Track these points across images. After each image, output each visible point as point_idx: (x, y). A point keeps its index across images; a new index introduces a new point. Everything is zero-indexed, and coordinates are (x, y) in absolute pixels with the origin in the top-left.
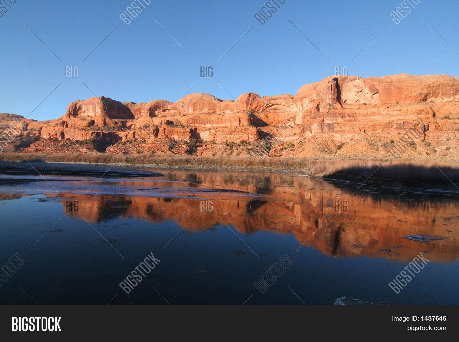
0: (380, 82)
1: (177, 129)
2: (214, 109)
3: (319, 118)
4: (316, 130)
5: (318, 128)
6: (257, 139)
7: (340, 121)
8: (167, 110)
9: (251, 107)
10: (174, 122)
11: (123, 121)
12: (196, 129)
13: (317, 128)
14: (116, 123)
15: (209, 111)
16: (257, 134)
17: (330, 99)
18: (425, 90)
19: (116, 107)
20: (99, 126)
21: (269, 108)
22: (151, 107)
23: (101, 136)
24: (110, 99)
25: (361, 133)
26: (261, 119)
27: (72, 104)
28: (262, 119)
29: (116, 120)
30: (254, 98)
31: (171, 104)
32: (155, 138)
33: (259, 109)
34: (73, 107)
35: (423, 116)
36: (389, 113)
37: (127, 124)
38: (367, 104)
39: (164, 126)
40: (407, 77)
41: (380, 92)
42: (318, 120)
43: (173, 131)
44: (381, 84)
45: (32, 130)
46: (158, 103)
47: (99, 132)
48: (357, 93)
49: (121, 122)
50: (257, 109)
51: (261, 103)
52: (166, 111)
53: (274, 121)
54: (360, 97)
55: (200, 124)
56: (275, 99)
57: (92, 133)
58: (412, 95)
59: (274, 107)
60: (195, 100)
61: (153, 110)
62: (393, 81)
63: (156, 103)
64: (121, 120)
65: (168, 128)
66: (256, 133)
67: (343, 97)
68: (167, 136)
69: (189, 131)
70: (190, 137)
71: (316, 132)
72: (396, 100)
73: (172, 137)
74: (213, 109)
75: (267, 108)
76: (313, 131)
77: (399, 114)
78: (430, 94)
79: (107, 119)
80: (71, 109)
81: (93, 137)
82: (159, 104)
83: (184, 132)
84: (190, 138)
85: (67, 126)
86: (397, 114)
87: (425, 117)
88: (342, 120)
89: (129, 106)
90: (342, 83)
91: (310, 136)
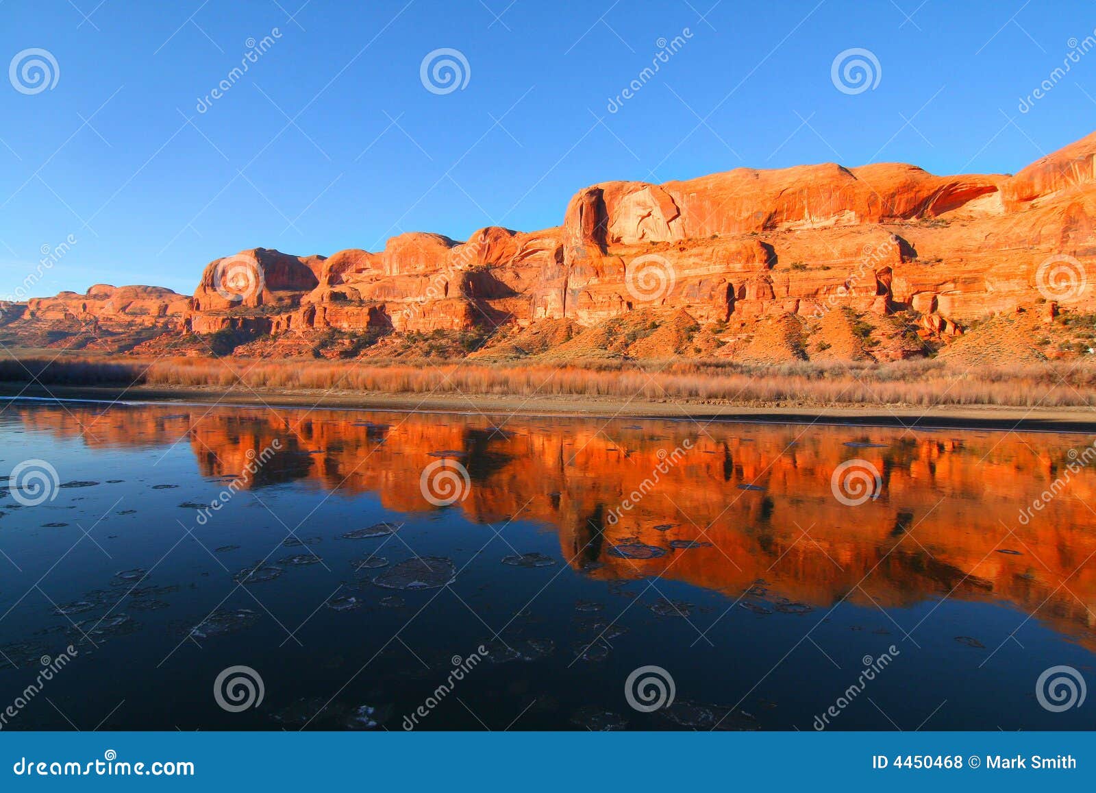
0: (685, 190)
1: (347, 308)
2: (435, 265)
3: (558, 277)
4: (553, 303)
5: (557, 299)
6: (467, 325)
7: (593, 283)
8: (365, 269)
9: (489, 257)
10: (347, 295)
11: (294, 295)
12: (383, 307)
13: (555, 300)
14: (281, 299)
15: (427, 270)
16: (466, 314)
17: (578, 235)
18: (768, 204)
19: (287, 268)
20: (249, 305)
21: (528, 258)
22: (332, 266)
23: (240, 324)
24: (275, 251)
25: (621, 308)
26: (502, 283)
27: (211, 265)
28: (506, 283)
29: (281, 293)
30: (496, 239)
31: (370, 257)
32: (307, 327)
33: (505, 261)
34: (211, 271)
35: (737, 266)
36: (680, 261)
37: (301, 300)
38: (658, 243)
39: (326, 303)
40: (738, 176)
41: (683, 214)
42: (559, 282)
43: (339, 313)
44: (685, 196)
45: (173, 316)
46: (347, 256)
47: (237, 317)
48: (640, 218)
49: (290, 297)
50: (500, 260)
51: (510, 249)
52: (364, 272)
53: (529, 285)
54: (646, 227)
55: (395, 297)
56: (537, 238)
57: (223, 321)
58: (742, 218)
59: (538, 255)
60: (402, 247)
61: (336, 271)
62: (709, 188)
63: (342, 256)
64: (290, 293)
65: (331, 308)
66: (464, 313)
67: (613, 230)
68: (328, 324)
69: (367, 311)
70: (368, 323)
71: (554, 309)
72: (712, 231)
73: (339, 324)
74: (433, 264)
75: (523, 258)
76: (549, 307)
77: (697, 264)
78: (782, 212)
79: (264, 292)
80: (208, 274)
81: (225, 326)
82: (348, 258)
83: (358, 314)
84: (368, 325)
85: (198, 308)
86: (694, 263)
87: (744, 267)
88: (597, 280)
89: (311, 265)
90: (611, 199)
91: (544, 316)
